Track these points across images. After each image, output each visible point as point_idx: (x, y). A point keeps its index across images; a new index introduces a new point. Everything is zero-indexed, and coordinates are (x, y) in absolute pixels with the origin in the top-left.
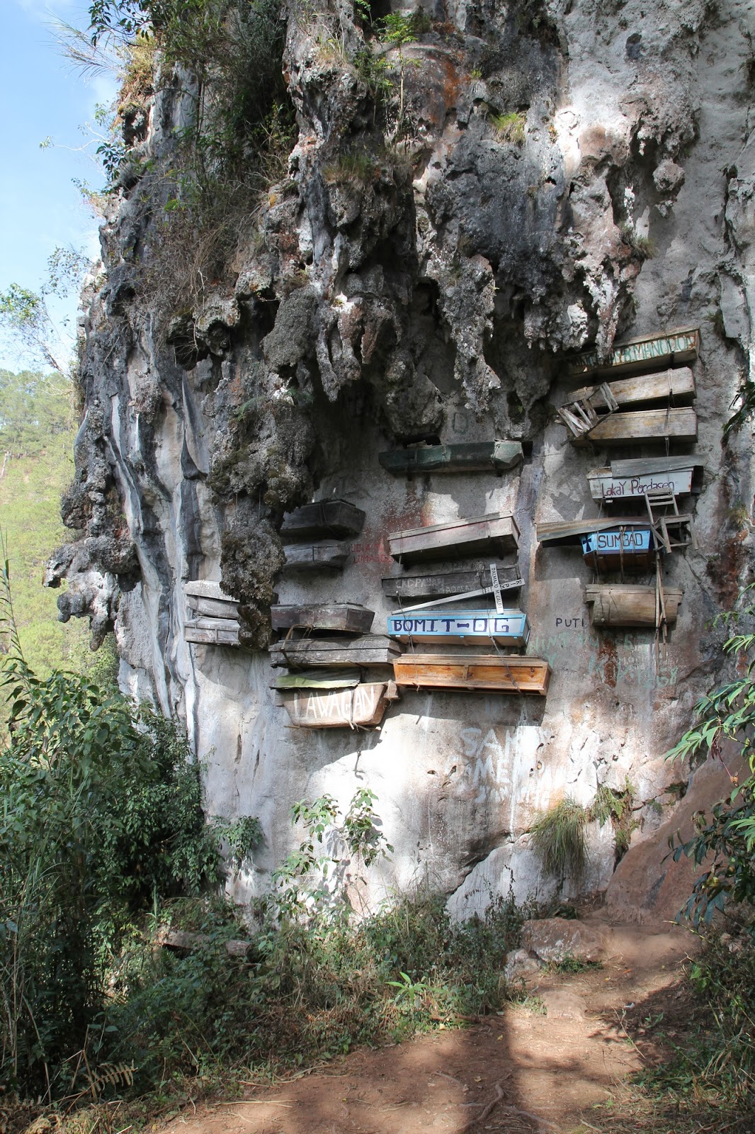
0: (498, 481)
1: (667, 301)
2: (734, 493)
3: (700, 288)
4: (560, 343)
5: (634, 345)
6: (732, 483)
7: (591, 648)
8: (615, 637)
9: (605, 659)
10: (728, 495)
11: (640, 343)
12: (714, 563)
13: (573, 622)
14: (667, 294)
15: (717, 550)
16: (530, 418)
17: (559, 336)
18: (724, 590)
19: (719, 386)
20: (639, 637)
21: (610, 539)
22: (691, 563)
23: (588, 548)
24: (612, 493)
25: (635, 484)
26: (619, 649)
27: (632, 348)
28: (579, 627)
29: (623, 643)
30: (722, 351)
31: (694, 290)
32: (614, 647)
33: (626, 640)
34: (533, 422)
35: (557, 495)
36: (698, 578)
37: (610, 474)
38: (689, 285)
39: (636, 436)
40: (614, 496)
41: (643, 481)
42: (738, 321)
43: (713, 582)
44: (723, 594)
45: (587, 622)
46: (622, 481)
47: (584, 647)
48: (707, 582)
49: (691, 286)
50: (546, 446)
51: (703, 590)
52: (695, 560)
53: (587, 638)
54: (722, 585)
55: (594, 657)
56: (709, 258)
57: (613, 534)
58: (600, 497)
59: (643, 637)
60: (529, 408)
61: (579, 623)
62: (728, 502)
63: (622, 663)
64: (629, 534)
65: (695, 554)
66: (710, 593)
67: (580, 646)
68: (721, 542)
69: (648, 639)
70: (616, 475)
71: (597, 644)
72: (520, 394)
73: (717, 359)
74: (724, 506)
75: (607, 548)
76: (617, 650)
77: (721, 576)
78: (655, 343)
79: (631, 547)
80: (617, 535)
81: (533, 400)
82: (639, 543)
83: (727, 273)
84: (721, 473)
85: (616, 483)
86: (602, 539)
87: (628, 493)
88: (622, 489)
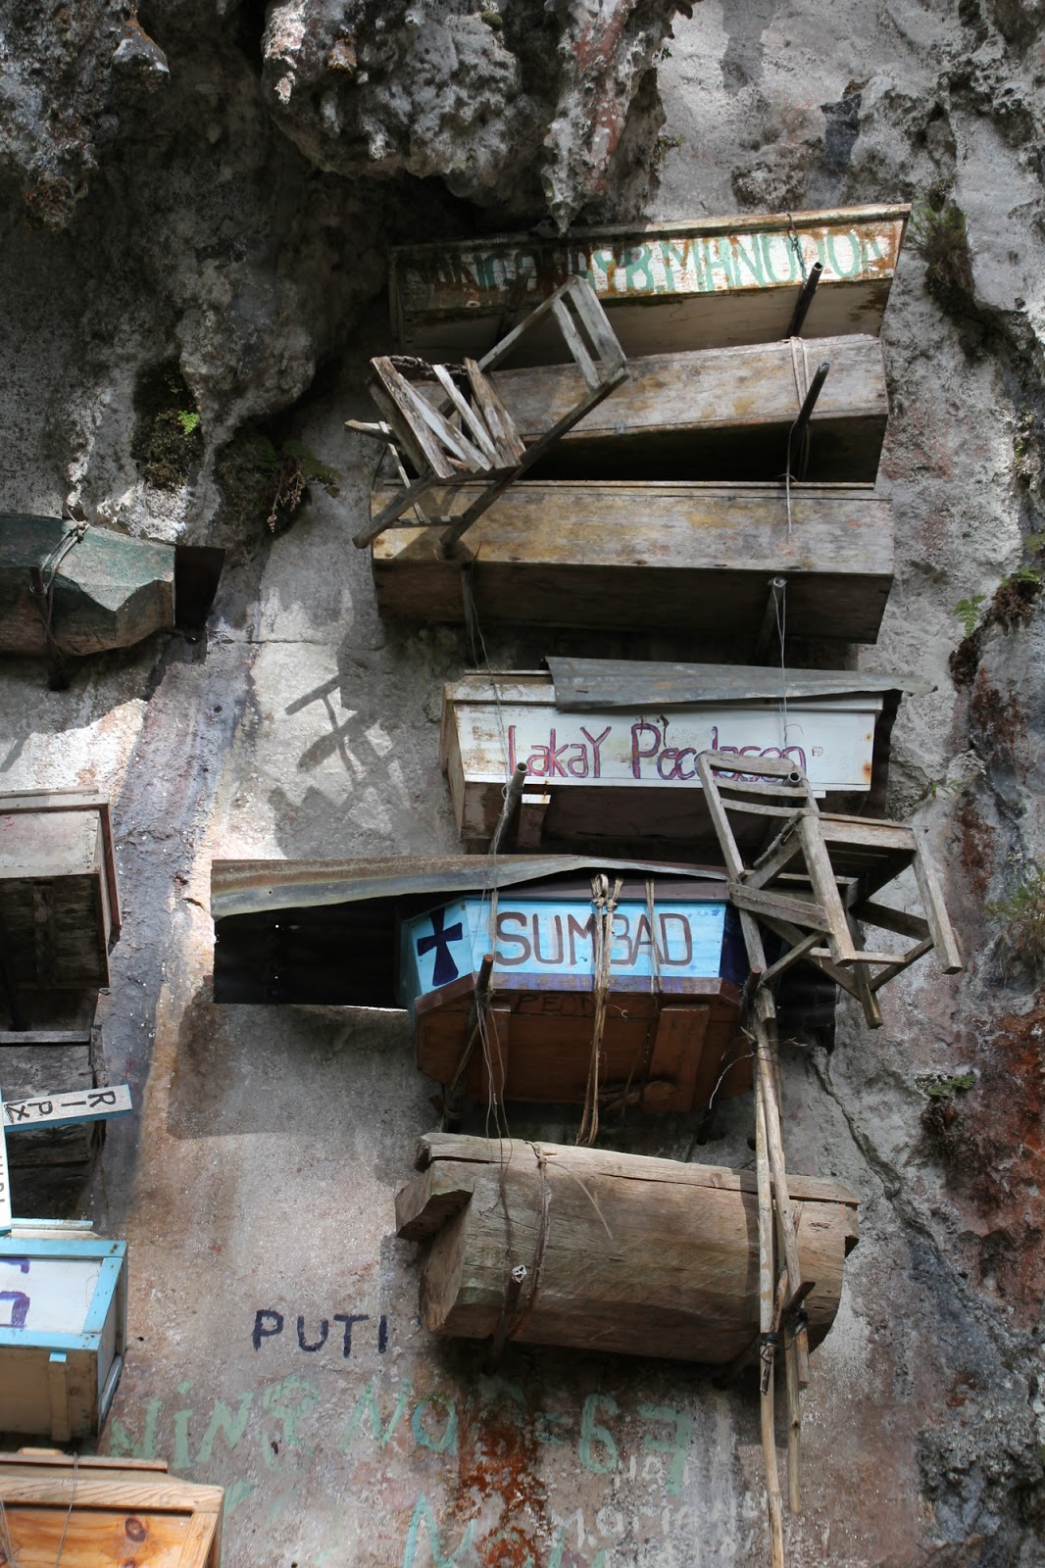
0: (51, 702)
1: (772, 159)
2: (1001, 856)
3: (884, 139)
4: (402, 136)
5: (663, 236)
6: (991, 820)
7: (418, 1459)
8: (534, 1407)
9: (482, 1523)
10: (979, 862)
11: (690, 234)
12: (957, 1105)
13: (337, 1330)
14: (770, 137)
15: (968, 1055)
16: (218, 477)
17: (401, 105)
18: (1002, 1221)
19: (941, 472)
20: (647, 1412)
21: (547, 930)
22: (853, 1107)
23: (445, 967)
24: (550, 765)
25: (647, 739)
26: (553, 1470)
27: (656, 247)
28: (366, 1356)
29: (571, 1435)
30: (950, 359)
31: (864, 142)
32: (531, 1455)
33: (588, 1426)
34: (230, 499)
35: (295, 797)
36: (885, 1169)
37: (548, 693)
38: (848, 118)
39: (654, 561)
40: (556, 780)
41: (682, 731)
42: (1014, 257)
43: (952, 1186)
44: (999, 1240)
45: (406, 1332)
46: (596, 725)
47: (385, 1451)
48: (928, 1188)
49: (854, 126)
50: (271, 605)
51: (912, 1224)
52: (871, 1098)
53: (399, 1411)
54: (988, 1201)
55: (431, 1505)
56: (912, 61)
57: (564, 911)
58: (502, 777)
59: (667, 1414)
60: (220, 435)
61: (365, 1336)
62: (980, 887)
63: (568, 1538)
64: (635, 913)
65: (871, 1067)
66: (937, 1230)
67: (364, 1449)
68: (979, 1024)
69: (687, 1423)
70: (571, 697)
71: (447, 1440)
72: (194, 365)
73: (935, 384)
74: (968, 901)
75: (532, 966)
76: (546, 1474)
77: (986, 1161)
78: (745, 240)
79: (643, 967)
80: (582, 914)
81: (240, 408)
82: (677, 951)
83: (977, 106)
84: (954, 773)
85: (570, 729)
86: (509, 926)
87: (615, 774)
88: (591, 753)
